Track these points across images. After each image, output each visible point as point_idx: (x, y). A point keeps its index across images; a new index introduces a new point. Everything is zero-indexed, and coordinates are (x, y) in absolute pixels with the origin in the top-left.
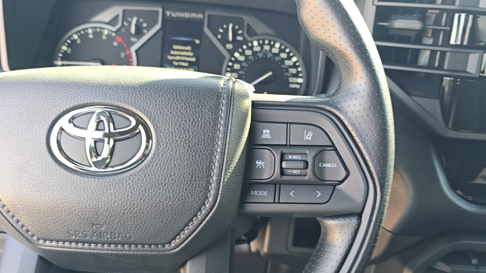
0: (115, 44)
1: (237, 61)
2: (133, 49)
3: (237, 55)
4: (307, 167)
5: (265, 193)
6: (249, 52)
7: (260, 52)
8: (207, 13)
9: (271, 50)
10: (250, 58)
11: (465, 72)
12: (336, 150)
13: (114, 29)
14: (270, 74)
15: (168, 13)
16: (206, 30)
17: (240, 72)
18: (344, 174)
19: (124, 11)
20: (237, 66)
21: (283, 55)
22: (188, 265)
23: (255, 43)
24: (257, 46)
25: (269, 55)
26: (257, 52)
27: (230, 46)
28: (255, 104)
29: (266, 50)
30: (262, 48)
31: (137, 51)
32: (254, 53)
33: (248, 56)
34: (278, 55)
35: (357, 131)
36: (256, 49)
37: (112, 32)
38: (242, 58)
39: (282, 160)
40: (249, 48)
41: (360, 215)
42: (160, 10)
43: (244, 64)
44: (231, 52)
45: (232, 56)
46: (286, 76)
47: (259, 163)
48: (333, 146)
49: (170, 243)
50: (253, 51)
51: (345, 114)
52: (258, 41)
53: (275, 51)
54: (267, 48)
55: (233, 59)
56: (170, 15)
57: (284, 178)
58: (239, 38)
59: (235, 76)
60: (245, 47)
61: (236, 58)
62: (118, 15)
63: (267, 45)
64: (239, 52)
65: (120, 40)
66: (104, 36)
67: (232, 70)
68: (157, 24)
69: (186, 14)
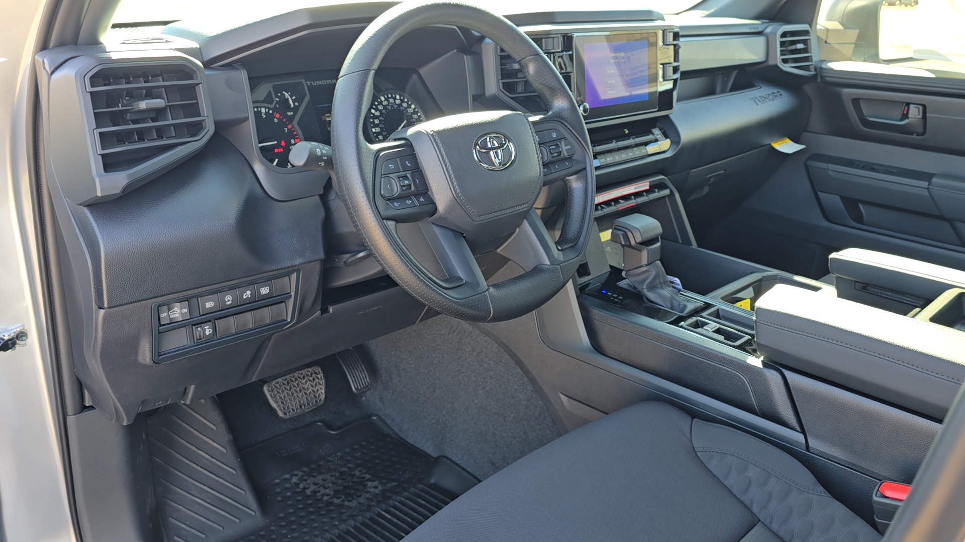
0: (276, 120)
1: (375, 117)
2: (295, 122)
6: (380, 107)
7: (388, 105)
9: (395, 102)
10: (383, 111)
13: (272, 106)
15: (309, 83)
17: (381, 126)
19: (274, 87)
21: (405, 105)
23: (383, 99)
24: (384, 101)
25: (396, 107)
26: (386, 105)
29: (391, 103)
30: (388, 101)
32: (385, 107)
33: (381, 110)
36: (385, 103)
37: (269, 109)
38: (378, 113)
39: (550, 149)
40: (379, 104)
42: (303, 81)
43: (381, 118)
45: (370, 112)
48: (565, 137)
50: (382, 105)
52: (384, 96)
53: (398, 102)
54: (391, 101)
56: (311, 84)
57: (554, 158)
59: (378, 130)
60: (376, 103)
61: (373, 114)
62: (270, 91)
63: (390, 98)
64: (374, 109)
65: (278, 116)
66: (263, 115)
67: (376, 126)
68: (306, 94)
69: (323, 81)
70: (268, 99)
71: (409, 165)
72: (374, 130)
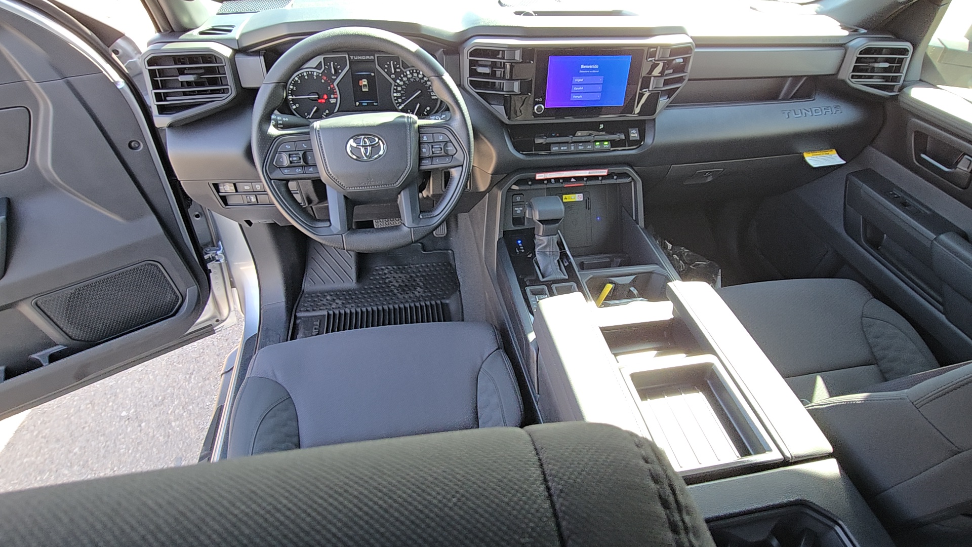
0: (323, 81)
1: (399, 85)
2: (335, 84)
3: (398, 81)
4: (441, 150)
5: (428, 161)
6: (405, 79)
7: (412, 78)
8: (376, 56)
9: (418, 76)
10: (407, 82)
11: (513, 91)
13: (320, 72)
14: (420, 92)
15: (352, 57)
16: (378, 67)
17: (402, 92)
18: (455, 151)
19: (324, 59)
20: (399, 89)
21: (425, 79)
22: (402, 193)
23: (408, 73)
25: (418, 79)
26: (410, 78)
27: (393, 76)
28: (419, 127)
30: (413, 75)
31: (337, 85)
32: (409, 79)
33: (405, 81)
34: (422, 79)
35: (458, 134)
36: (410, 76)
37: (319, 73)
38: (401, 83)
39: (432, 148)
40: (404, 76)
41: (462, 166)
42: (347, 56)
43: (404, 87)
44: (395, 80)
45: (396, 82)
46: (429, 92)
47: (424, 150)
48: (450, 141)
49: (396, 183)
50: (408, 78)
52: (410, 71)
53: (420, 76)
54: (415, 75)
55: (396, 84)
56: (353, 58)
57: (434, 155)
58: (398, 70)
59: (399, 95)
60: (402, 76)
61: (398, 84)
62: (321, 62)
63: (415, 73)
64: (400, 80)
65: (325, 78)
66: (314, 76)
67: (397, 92)
68: (347, 65)
69: (363, 57)
70: (319, 67)
71: (306, 147)
72: (395, 95)
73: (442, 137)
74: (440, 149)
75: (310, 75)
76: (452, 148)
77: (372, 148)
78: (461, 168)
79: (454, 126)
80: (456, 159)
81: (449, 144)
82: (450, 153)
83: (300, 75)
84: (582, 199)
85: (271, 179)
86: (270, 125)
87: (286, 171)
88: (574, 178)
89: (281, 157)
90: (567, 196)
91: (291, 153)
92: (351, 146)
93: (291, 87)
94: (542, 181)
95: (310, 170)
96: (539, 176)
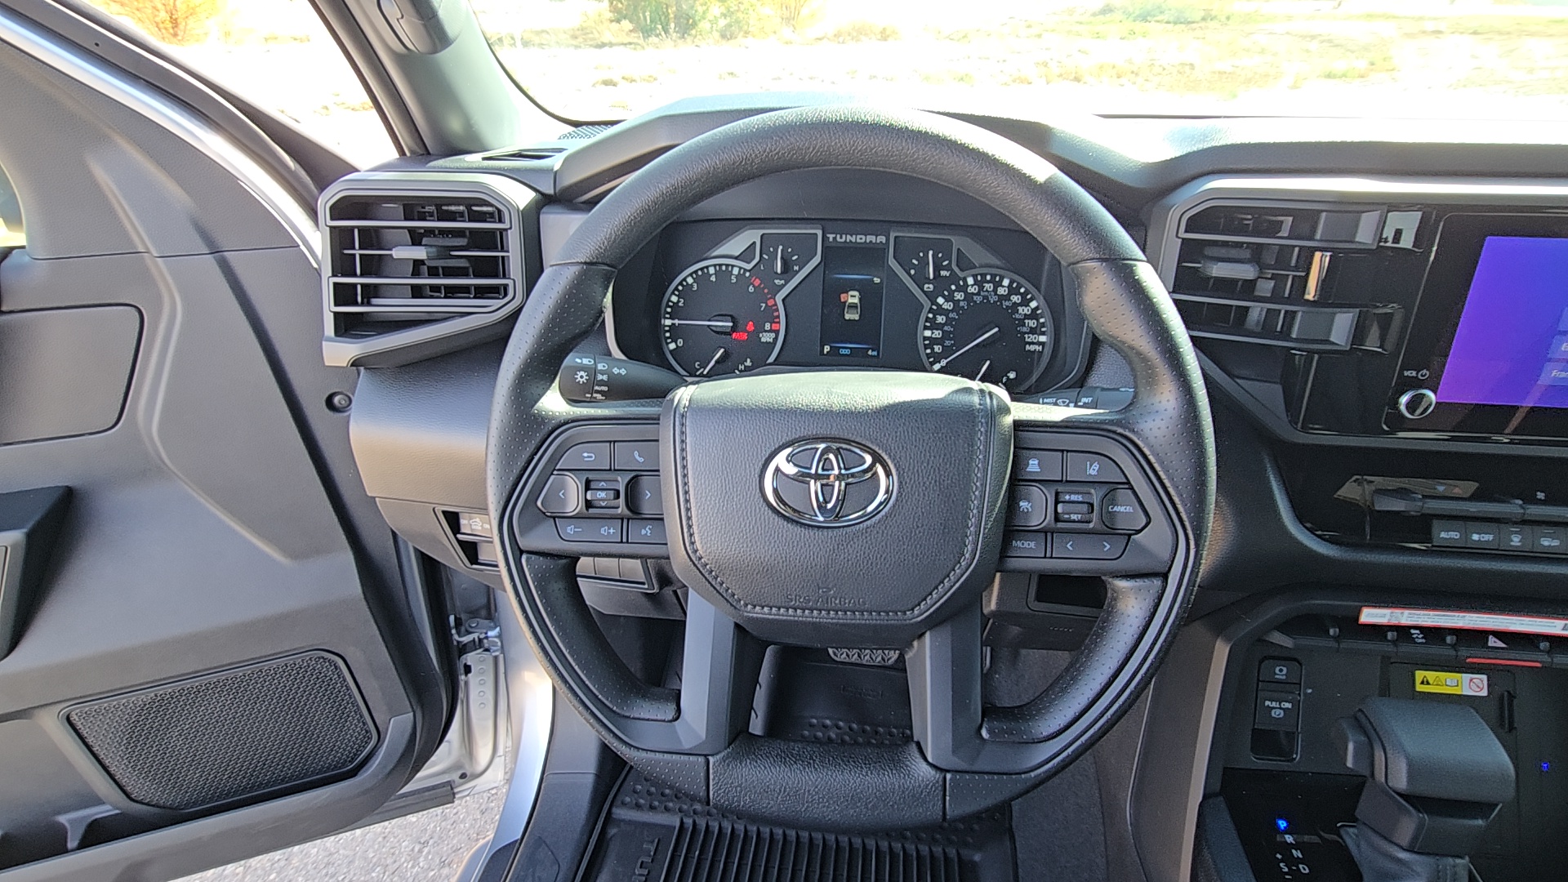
0: (751, 289)
1: (940, 310)
2: (779, 297)
3: (940, 300)
4: (1092, 511)
5: (1032, 545)
6: (959, 296)
7: (978, 294)
8: (893, 235)
9: (995, 290)
10: (962, 304)
11: (1328, 342)
12: (1132, 488)
13: (749, 266)
14: (998, 329)
15: (831, 237)
16: (892, 262)
17: (946, 328)
18: (1144, 521)
19: (763, 237)
20: (940, 319)
21: (1016, 299)
22: (928, 635)
23: (970, 281)
24: (972, 286)
25: (993, 299)
26: (972, 294)
27: (929, 287)
28: (1019, 425)
29: (987, 291)
30: (981, 288)
31: (783, 300)
32: (969, 297)
33: (959, 301)
34: (1007, 297)
35: (1161, 463)
36: (971, 290)
37: (745, 270)
38: (948, 306)
39: (1057, 502)
40: (959, 289)
41: (1165, 576)
42: (819, 233)
43: (952, 315)
44: (931, 296)
45: (934, 302)
46: (1019, 332)
47: (1023, 504)
48: (1128, 483)
49: (913, 609)
50: (966, 293)
51: (1145, 440)
52: (975, 277)
53: (1001, 291)
54: (989, 287)
55: (934, 307)
56: (835, 238)
57: (1060, 525)
58: (943, 273)
59: (937, 334)
60: (953, 287)
61: (939, 306)
62: (754, 243)
63: (988, 282)
64: (944, 296)
65: (757, 283)
66: (733, 277)
67: (934, 326)
68: (816, 254)
69: (859, 237)
70: (747, 255)
71: (641, 460)
72: (928, 333)
73: (1096, 466)
74: (1085, 508)
75: (723, 272)
76: (1129, 509)
77: (847, 484)
78: (1157, 582)
79: (1147, 432)
80: (1142, 550)
81: (1124, 494)
82: (1121, 524)
83: (700, 273)
84: (1484, 693)
85: (522, 552)
86: (553, 381)
87: (570, 530)
88: (1499, 635)
89: (563, 486)
90: (1431, 675)
91: (591, 476)
92: (777, 470)
93: (674, 299)
94: (1378, 631)
95: (643, 532)
96: (1370, 615)
